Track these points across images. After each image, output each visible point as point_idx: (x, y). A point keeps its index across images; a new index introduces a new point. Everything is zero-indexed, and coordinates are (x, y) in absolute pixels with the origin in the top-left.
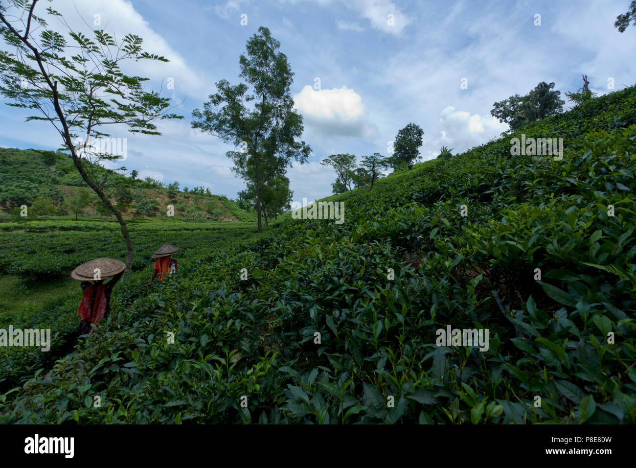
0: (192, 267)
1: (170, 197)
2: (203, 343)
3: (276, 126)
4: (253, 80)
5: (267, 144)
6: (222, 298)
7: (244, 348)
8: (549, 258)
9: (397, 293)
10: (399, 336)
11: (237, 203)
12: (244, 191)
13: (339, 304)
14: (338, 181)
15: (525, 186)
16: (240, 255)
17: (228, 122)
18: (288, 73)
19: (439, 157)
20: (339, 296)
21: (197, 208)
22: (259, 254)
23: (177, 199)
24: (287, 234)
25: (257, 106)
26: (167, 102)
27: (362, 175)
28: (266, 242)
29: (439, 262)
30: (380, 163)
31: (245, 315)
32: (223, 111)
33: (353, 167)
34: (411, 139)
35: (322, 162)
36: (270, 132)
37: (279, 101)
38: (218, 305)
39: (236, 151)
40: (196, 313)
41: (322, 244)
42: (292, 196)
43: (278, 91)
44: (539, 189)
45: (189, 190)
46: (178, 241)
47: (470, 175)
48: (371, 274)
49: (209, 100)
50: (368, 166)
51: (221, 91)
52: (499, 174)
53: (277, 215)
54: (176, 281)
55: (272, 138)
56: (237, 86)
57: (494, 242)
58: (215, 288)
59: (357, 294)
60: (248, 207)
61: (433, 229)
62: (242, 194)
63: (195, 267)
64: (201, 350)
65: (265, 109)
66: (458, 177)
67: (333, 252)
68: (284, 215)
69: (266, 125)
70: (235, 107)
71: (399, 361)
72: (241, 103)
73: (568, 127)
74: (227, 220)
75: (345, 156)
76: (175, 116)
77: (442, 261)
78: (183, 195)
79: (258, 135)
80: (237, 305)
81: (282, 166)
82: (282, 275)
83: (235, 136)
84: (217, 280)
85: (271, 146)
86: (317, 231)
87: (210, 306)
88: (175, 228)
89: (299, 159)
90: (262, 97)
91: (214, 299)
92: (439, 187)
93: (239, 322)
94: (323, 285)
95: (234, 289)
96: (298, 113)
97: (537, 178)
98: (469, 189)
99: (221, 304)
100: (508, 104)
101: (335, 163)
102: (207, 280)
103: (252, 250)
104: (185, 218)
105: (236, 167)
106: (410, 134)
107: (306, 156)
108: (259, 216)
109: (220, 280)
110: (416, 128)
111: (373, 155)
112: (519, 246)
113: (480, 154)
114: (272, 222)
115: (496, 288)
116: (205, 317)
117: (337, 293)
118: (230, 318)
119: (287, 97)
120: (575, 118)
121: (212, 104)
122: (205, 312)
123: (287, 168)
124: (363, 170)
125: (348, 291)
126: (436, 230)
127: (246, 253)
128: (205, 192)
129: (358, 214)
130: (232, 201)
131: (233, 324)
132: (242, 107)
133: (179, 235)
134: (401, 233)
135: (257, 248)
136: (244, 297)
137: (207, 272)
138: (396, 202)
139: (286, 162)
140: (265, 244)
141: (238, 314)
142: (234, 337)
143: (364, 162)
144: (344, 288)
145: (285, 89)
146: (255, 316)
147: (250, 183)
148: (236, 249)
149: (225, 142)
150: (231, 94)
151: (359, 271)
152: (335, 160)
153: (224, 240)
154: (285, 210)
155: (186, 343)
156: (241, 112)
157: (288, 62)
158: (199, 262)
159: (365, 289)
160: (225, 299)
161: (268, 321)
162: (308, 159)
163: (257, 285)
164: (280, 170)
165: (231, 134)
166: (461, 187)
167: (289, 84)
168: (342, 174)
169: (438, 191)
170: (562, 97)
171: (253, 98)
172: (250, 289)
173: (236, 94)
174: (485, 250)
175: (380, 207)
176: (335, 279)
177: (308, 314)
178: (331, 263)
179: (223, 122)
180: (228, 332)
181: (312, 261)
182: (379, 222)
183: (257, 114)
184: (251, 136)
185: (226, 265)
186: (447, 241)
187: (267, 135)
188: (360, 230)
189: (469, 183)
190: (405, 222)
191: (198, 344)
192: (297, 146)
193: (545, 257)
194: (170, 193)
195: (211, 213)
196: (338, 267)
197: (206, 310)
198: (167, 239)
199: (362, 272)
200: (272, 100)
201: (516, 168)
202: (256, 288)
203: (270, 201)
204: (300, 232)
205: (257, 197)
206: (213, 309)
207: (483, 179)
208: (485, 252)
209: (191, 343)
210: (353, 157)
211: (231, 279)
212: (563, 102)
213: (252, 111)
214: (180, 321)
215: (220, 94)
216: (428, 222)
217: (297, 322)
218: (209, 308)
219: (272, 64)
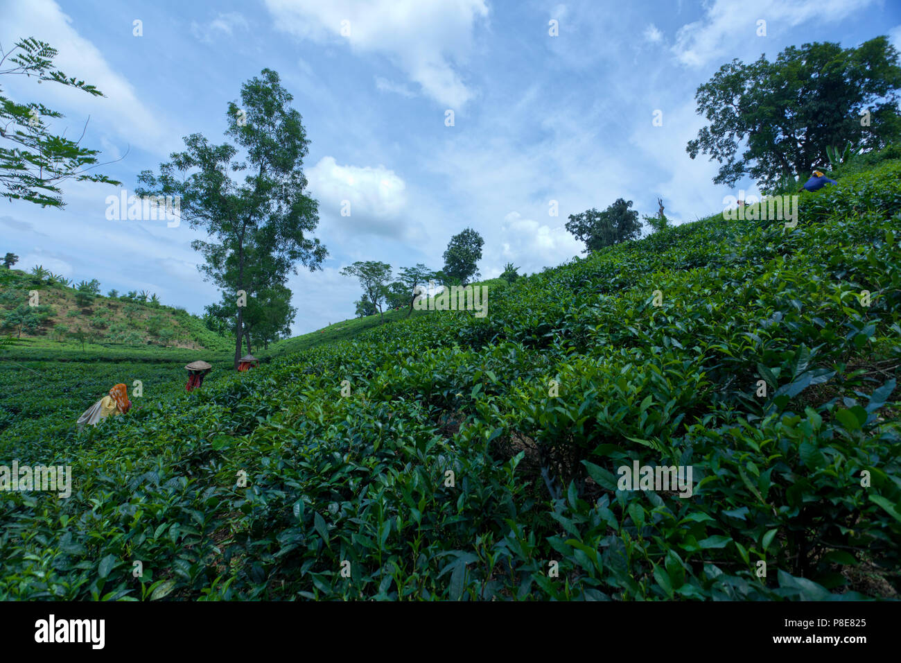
0: (106, 428)
1: (80, 304)
2: (104, 572)
3: (277, 211)
4: (247, 142)
5: (260, 237)
6: (153, 486)
7: (180, 572)
8: (599, 429)
9: (417, 479)
10: (413, 542)
11: (204, 320)
12: (217, 304)
13: (340, 493)
14: (365, 298)
15: (588, 331)
16: (195, 410)
17: (200, 199)
18: (301, 139)
19: (502, 276)
20: (341, 480)
21: (130, 324)
22: (229, 410)
23: (93, 308)
24: (276, 379)
25: (249, 180)
26: (92, 156)
27: (400, 292)
28: (243, 389)
29: (479, 431)
30: (424, 278)
31: (190, 515)
32: (193, 180)
33: (387, 280)
34: (467, 249)
35: (343, 271)
36: (266, 220)
37: (286, 176)
38: (142, 500)
39: (209, 241)
40: (98, 517)
41: (326, 397)
42: (294, 316)
43: (285, 163)
44: (602, 336)
45: (119, 295)
46: (85, 380)
47: (530, 310)
48: (389, 448)
49: (171, 161)
50: (408, 282)
51: (193, 151)
52: (562, 313)
53: (269, 343)
54: (70, 457)
55: (270, 230)
56: (219, 146)
57: (543, 407)
58: (142, 469)
59: (367, 478)
60: (222, 328)
61: (476, 384)
62: (213, 310)
63: (113, 428)
64: (98, 585)
65: (262, 186)
66: (516, 312)
67: (341, 412)
68: (280, 342)
69: (261, 208)
70: (214, 177)
71: (408, 579)
72: (223, 172)
73: (639, 260)
74: (184, 346)
75: (376, 264)
76: (104, 179)
77: (481, 430)
78: (107, 302)
79: (247, 221)
80: (178, 498)
81: (282, 272)
82: (261, 445)
83: (209, 220)
84: (149, 454)
85: (267, 239)
86: (322, 378)
87: (129, 501)
88: (84, 357)
89: (308, 264)
90: (259, 167)
91: (138, 489)
92: (493, 323)
93: (176, 528)
94: (318, 465)
95: (177, 469)
96: (312, 197)
97: (601, 323)
98: (527, 330)
99: (149, 496)
100: (585, 218)
101: (361, 273)
102: (129, 453)
103: (218, 402)
104: (105, 341)
105: (208, 265)
106: (466, 243)
107: (319, 260)
108: (238, 344)
109: (155, 453)
110: (475, 235)
111: (415, 267)
112: (569, 414)
113: (547, 281)
114: (260, 352)
115: (545, 465)
116: (114, 522)
117: (338, 476)
118: (162, 522)
119: (298, 173)
120: (647, 249)
121: (176, 168)
122: (116, 514)
123: (289, 275)
124: (401, 285)
125: (354, 473)
126: (479, 386)
127: (205, 407)
128: (148, 300)
129: (383, 355)
130: (195, 317)
131: (167, 531)
132: (225, 178)
133: (90, 370)
134: (437, 387)
135: (227, 398)
136: (192, 484)
137: (133, 439)
138: (437, 340)
139: (289, 266)
140: (242, 391)
141: (177, 514)
142: (164, 554)
143: (402, 275)
144: (349, 468)
145: (296, 161)
146: (206, 516)
147: (228, 293)
148: (190, 400)
149: (191, 227)
150: (210, 158)
151: (372, 443)
152: (362, 269)
153: (174, 380)
154: (281, 336)
155: (69, 575)
156: (223, 185)
157: (302, 124)
158: (121, 420)
159: (378, 470)
160: (158, 487)
161: (231, 521)
162: (322, 265)
163: (219, 460)
164: (279, 277)
165: (205, 216)
166: (518, 325)
167: (303, 155)
168: (371, 290)
169: (491, 328)
170: (640, 220)
171: (244, 167)
172: (207, 468)
173: (216, 159)
174: (531, 417)
175: (415, 344)
176: (337, 455)
177: (291, 510)
178: (336, 428)
179: (193, 196)
180: (155, 546)
181: (309, 426)
182: (409, 368)
183: (248, 191)
184: (237, 223)
185: (169, 427)
186: (491, 402)
187: (262, 224)
188: (382, 380)
189: (528, 321)
190: (443, 372)
191: (94, 574)
192: (308, 246)
193: (595, 428)
194: (81, 297)
195: (157, 335)
196: (343, 437)
197: (120, 511)
198: (63, 377)
199: (376, 445)
200: (274, 175)
201: (581, 307)
202: (217, 465)
203: (257, 322)
204: (296, 376)
205: (237, 315)
206: (133, 507)
207: (543, 318)
208: (531, 420)
209: (79, 572)
210: (387, 267)
211: (175, 451)
212: (641, 225)
213: (240, 186)
214: (63, 533)
215: (189, 154)
216: (471, 374)
217: (274, 521)
218: (126, 504)
219: (278, 122)
